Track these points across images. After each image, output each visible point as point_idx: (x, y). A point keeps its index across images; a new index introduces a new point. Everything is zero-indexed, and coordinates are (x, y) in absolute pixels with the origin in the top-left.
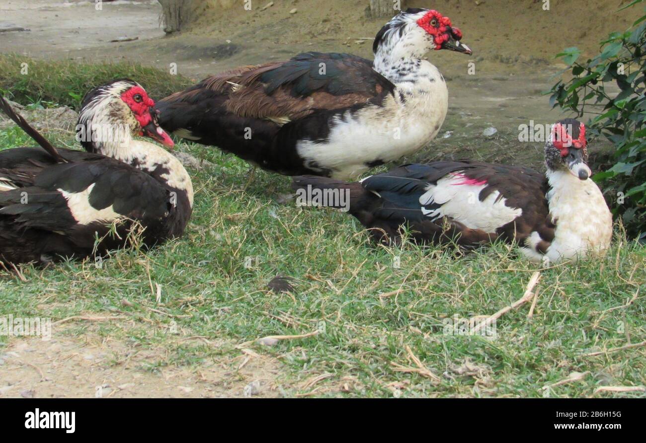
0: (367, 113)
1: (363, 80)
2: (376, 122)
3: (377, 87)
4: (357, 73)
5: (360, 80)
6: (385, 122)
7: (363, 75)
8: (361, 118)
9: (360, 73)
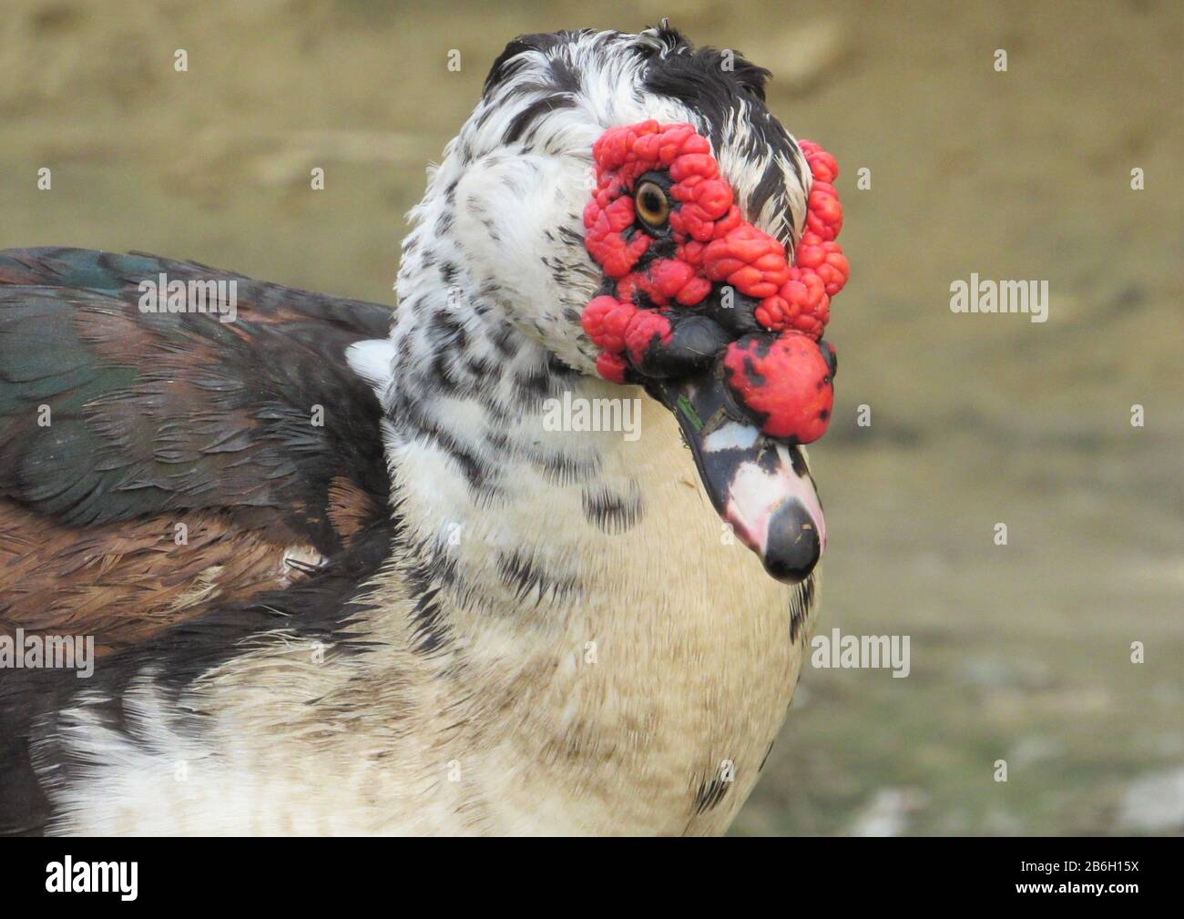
0: (258, 697)
1: (252, 435)
2: (309, 763)
3: (333, 493)
4: (215, 384)
5: (231, 432)
6: (363, 766)
7: (252, 400)
8: (225, 724)
9: (238, 383)
